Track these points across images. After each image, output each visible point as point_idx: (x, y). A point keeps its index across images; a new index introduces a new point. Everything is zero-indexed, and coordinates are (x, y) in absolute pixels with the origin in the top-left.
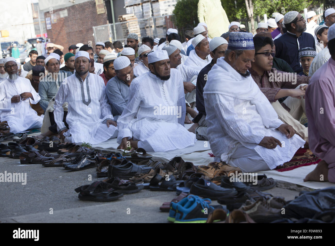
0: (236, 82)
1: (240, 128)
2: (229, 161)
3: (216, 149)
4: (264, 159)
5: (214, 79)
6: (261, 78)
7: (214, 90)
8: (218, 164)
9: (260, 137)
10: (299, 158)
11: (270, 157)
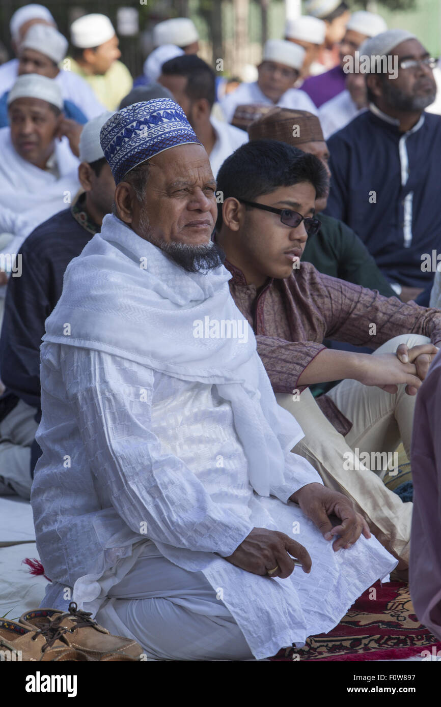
0: (172, 312)
1: (164, 493)
2: (102, 607)
3: (57, 554)
4: (236, 617)
5: (94, 293)
6: (253, 297)
7: (86, 337)
8: (59, 619)
9: (238, 529)
10: (366, 619)
11: (261, 610)
